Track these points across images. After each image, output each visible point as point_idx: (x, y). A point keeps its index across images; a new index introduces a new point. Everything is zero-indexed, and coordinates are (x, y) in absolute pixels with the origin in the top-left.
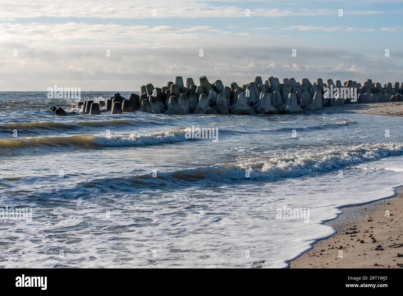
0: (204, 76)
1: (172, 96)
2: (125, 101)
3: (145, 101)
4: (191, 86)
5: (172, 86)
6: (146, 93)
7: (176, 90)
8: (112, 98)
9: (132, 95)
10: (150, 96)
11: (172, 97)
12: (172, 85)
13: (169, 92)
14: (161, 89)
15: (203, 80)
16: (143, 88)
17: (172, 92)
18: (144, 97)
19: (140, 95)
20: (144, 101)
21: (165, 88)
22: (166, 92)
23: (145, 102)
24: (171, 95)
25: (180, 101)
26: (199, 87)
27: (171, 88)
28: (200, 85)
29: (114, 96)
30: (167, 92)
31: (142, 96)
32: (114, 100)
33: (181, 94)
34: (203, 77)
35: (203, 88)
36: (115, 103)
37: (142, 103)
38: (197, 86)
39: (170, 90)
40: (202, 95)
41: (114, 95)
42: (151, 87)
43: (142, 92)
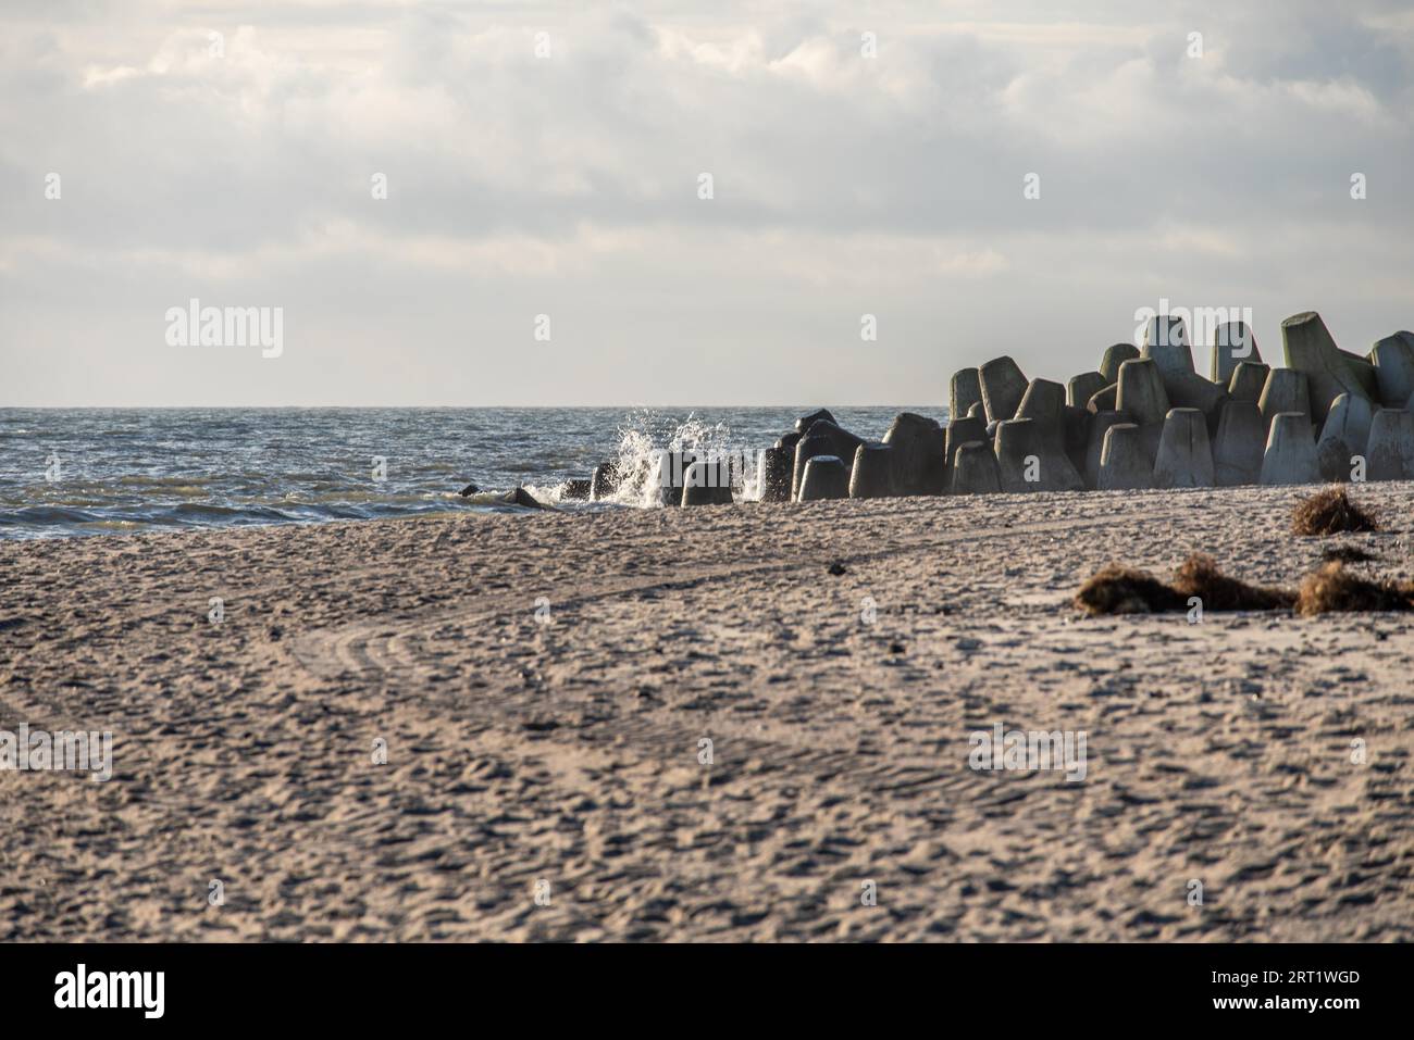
0: (1306, 315)
1: (1118, 426)
2: (863, 454)
3: (976, 450)
4: (1241, 371)
5: (1125, 371)
6: (980, 410)
7: (1146, 391)
8: (790, 440)
9: (899, 419)
10: (1000, 424)
11: (1115, 430)
12: (1123, 365)
13: (1106, 402)
14: (1061, 387)
15: (1306, 332)
16: (965, 382)
17: (1124, 403)
18: (969, 429)
19: (946, 421)
20: (965, 452)
21: (1085, 383)
22: (1092, 407)
23: (971, 457)
24: (1118, 418)
25: (1162, 452)
26: (1279, 372)
27: (1119, 384)
28: (1284, 365)
29: (803, 428)
30: (1096, 402)
31: (956, 426)
32: (802, 447)
33: (1168, 416)
34: (1301, 316)
35: (1302, 382)
36: (813, 464)
37: (956, 464)
38: (1272, 368)
39: (1115, 390)
40: (1281, 420)
41: (798, 423)
42: (1009, 375)
43: (959, 405)
